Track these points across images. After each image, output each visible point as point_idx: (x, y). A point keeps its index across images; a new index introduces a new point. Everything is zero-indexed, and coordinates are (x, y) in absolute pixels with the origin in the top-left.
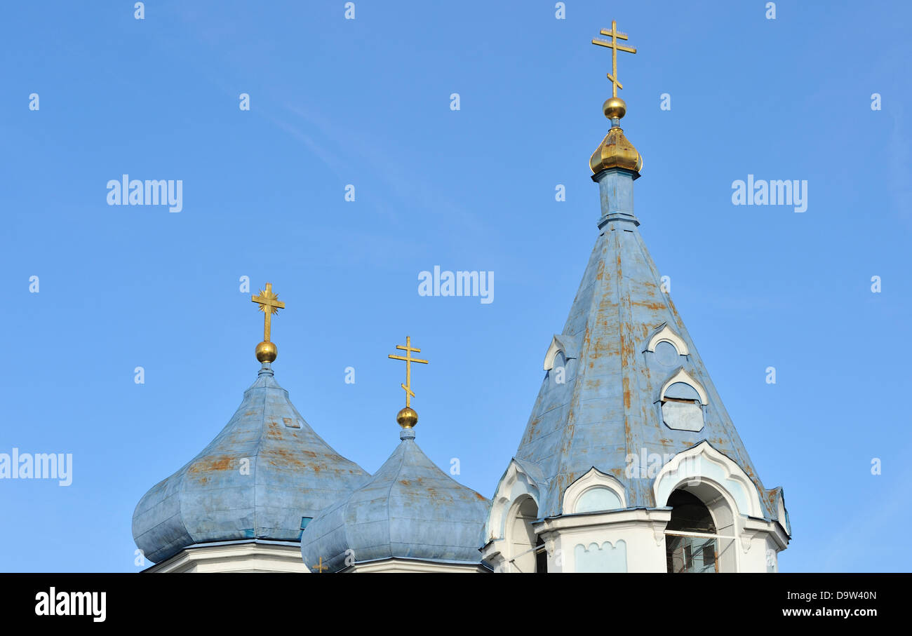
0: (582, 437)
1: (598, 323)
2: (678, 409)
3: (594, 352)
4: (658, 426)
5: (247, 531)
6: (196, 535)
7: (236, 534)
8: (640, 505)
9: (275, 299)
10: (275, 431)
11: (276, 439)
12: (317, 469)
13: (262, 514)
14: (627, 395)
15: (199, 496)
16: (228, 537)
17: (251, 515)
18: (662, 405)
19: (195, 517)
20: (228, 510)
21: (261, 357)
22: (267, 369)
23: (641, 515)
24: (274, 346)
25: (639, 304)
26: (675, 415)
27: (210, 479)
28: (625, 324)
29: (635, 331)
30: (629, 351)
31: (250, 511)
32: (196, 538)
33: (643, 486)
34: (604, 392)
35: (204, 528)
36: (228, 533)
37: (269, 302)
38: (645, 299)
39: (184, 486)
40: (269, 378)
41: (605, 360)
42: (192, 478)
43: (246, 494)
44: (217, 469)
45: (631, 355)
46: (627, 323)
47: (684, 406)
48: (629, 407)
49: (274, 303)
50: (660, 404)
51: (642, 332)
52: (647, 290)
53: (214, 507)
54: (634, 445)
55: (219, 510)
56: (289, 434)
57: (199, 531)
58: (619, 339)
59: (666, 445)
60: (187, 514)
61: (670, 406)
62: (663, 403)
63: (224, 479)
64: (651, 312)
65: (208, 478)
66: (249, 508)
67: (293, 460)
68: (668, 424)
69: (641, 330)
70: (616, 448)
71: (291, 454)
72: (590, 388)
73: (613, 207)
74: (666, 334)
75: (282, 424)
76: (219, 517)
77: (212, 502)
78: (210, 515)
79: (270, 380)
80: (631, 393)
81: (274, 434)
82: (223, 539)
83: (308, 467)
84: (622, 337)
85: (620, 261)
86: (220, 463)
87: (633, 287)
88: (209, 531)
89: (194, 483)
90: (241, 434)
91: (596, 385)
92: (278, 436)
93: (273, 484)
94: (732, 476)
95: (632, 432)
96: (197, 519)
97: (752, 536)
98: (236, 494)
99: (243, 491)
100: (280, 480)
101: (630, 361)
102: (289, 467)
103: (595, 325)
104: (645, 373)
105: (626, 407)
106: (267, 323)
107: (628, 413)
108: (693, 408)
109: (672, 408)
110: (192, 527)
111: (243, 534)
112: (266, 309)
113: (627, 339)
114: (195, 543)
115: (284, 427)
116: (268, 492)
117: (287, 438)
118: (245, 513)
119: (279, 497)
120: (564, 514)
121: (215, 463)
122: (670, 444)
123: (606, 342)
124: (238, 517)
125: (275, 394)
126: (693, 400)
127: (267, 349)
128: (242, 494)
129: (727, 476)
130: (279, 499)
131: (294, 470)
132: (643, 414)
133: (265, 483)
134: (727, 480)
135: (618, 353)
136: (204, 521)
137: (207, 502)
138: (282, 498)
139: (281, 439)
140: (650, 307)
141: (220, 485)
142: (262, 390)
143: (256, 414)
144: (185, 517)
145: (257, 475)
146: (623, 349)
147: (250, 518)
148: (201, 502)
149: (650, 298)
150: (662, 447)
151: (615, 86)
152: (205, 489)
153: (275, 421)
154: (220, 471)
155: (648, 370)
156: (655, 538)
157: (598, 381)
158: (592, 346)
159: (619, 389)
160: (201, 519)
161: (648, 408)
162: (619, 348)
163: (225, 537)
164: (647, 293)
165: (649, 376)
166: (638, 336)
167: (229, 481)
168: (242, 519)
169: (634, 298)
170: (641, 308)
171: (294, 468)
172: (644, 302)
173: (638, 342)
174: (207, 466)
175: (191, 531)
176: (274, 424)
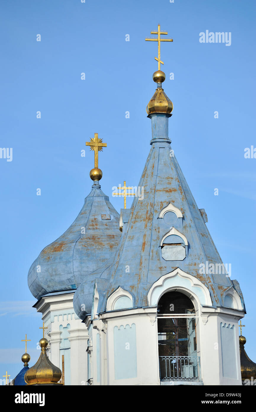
0: (121, 268)
1: (139, 203)
2: (171, 250)
3: (134, 220)
4: (159, 260)
5: (72, 285)
6: (48, 288)
7: (67, 287)
8: (140, 306)
9: (101, 142)
10: (94, 223)
11: (94, 229)
12: (111, 247)
13: (78, 276)
14: (144, 244)
15: (46, 267)
16: (64, 289)
17: (72, 277)
18: (162, 248)
19: (45, 279)
20: (61, 275)
21: (93, 178)
22: (96, 185)
23: (141, 311)
24: (100, 171)
25: (160, 191)
26: (168, 253)
27: (51, 258)
28: (150, 203)
29: (155, 207)
30: (149, 219)
31: (72, 275)
32: (48, 290)
33: (143, 295)
34: (135, 243)
35: (51, 285)
36: (63, 287)
37: (96, 145)
38: (165, 187)
39: (38, 262)
40: (97, 190)
41: (138, 224)
42: (43, 257)
43: (69, 265)
44: (56, 251)
45: (150, 221)
46: (151, 203)
47: (175, 247)
48: (143, 251)
49: (100, 145)
50: (160, 248)
51: (159, 207)
52: (167, 181)
53: (54, 273)
54: (143, 273)
55: (56, 275)
56: (102, 224)
57: (49, 287)
58: (146, 212)
59: (161, 270)
60: (41, 278)
61: (166, 248)
62: (162, 247)
63: (58, 257)
64: (168, 194)
65: (50, 257)
66: (71, 273)
67: (98, 242)
68: (164, 258)
69: (159, 205)
70: (135, 274)
71: (99, 238)
72: (129, 240)
73: (155, 135)
74: (171, 207)
75: (99, 218)
76: (57, 278)
77: (52, 271)
78: (52, 278)
79: (98, 191)
80: (146, 243)
81: (93, 225)
82: (61, 290)
83: (106, 246)
84: (147, 211)
85: (153, 167)
86: (58, 247)
87: (159, 181)
88: (53, 286)
89: (44, 260)
90: (76, 227)
91: (132, 238)
92: (95, 227)
93: (84, 258)
94: (195, 285)
95: (143, 265)
96: (46, 280)
97: (208, 316)
98: (64, 265)
99: (67, 264)
100: (88, 255)
101: (149, 224)
102: (94, 247)
103: (137, 204)
104: (157, 230)
105: (142, 251)
106: (96, 157)
107: (142, 254)
108: (180, 248)
109: (167, 249)
110: (45, 285)
111: (71, 287)
112: (96, 149)
113: (149, 212)
114: (48, 293)
115: (101, 220)
116: (81, 263)
117: (101, 227)
118: (69, 276)
119: (88, 265)
120: (107, 311)
121: (56, 247)
122: (165, 269)
123: (140, 214)
124: (66, 279)
125: (99, 200)
126: (181, 243)
127: (95, 173)
128: (67, 266)
129: (192, 285)
130: (88, 266)
131: (97, 249)
132: (151, 254)
133: (79, 258)
134: (193, 287)
135: (144, 220)
136: (50, 281)
137: (50, 270)
138: (89, 266)
139: (97, 228)
140: (167, 191)
141: (56, 261)
142: (91, 198)
143: (86, 213)
144: (40, 279)
145: (74, 254)
146: (147, 218)
147: (72, 279)
148: (47, 271)
149: (168, 186)
150: (159, 271)
151: (159, 63)
152: (49, 263)
153: (96, 217)
154: (57, 252)
155: (159, 228)
156: (151, 321)
157: (133, 236)
158: (134, 216)
159: (141, 241)
160: (48, 280)
161: (155, 250)
162: (145, 217)
163: (62, 289)
164: (167, 183)
165: (159, 232)
166: (157, 209)
167: (60, 258)
168: (69, 279)
169: (158, 187)
170: (161, 193)
171: (98, 247)
172: (164, 189)
173: (156, 213)
174: (51, 249)
175: (45, 287)
176: (95, 219)
